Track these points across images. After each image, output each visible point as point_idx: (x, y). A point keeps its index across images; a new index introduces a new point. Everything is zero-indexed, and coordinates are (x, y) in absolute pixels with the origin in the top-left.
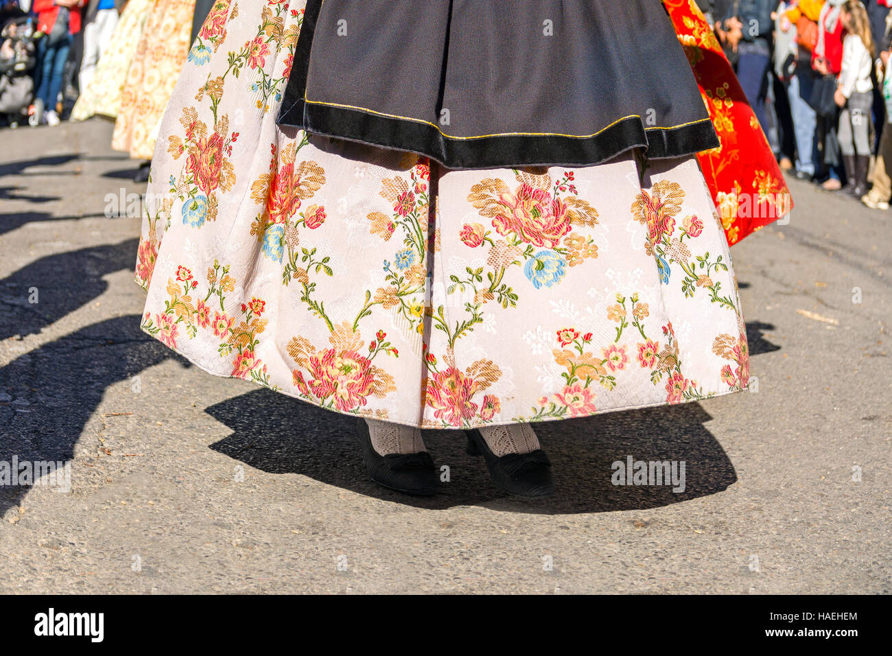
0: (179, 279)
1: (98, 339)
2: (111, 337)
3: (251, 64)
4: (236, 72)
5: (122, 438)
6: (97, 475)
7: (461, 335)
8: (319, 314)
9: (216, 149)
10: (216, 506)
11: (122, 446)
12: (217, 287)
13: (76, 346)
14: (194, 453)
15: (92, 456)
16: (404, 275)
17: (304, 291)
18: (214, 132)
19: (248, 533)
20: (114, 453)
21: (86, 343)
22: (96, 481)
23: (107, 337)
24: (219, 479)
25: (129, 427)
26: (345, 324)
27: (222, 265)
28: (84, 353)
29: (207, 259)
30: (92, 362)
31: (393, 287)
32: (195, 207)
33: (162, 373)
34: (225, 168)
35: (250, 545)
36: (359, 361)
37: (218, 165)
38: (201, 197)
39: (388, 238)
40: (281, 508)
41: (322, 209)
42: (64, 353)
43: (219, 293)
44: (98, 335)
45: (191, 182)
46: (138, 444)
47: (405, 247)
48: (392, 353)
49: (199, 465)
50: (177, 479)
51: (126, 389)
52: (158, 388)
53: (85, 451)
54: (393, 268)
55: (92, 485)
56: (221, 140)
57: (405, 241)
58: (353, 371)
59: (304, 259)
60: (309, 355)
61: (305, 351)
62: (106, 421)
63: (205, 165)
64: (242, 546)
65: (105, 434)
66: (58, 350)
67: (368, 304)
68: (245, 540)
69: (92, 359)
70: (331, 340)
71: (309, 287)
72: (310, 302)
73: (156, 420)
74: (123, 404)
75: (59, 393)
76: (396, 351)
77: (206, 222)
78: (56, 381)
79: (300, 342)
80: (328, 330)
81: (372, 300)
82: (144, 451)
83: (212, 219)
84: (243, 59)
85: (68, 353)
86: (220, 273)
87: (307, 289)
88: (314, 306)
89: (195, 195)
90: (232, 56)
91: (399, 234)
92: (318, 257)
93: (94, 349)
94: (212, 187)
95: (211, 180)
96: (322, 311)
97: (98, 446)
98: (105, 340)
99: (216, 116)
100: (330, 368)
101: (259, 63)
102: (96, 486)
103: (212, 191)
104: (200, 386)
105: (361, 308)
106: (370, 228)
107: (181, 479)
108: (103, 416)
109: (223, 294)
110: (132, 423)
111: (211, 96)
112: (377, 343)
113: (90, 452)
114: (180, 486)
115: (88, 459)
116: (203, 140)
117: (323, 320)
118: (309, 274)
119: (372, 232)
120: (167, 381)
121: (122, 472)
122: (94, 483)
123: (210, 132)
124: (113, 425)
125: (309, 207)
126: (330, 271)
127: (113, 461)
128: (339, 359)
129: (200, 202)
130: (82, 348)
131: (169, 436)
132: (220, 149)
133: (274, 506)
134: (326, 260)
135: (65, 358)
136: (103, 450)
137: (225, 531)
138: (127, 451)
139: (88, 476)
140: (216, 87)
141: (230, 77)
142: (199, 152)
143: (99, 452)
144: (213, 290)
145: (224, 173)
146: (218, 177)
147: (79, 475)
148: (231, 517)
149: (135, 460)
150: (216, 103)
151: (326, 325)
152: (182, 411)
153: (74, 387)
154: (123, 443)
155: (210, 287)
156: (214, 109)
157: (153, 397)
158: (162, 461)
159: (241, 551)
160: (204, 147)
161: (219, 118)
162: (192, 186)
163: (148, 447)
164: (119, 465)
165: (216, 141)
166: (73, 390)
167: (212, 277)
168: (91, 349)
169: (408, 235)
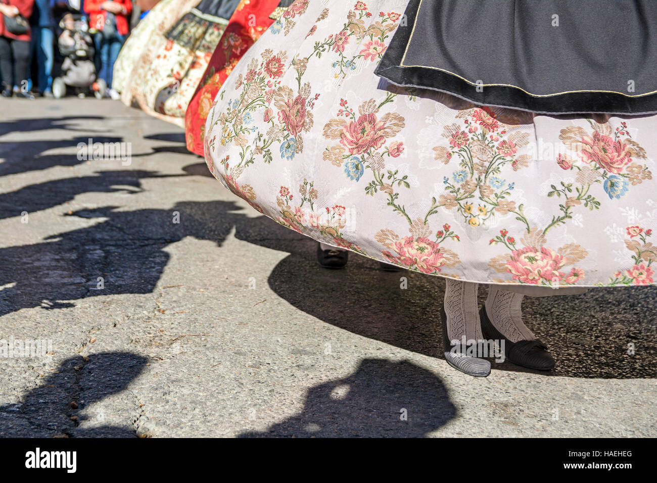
0: (282, 195)
1: (159, 239)
2: (170, 238)
3: (336, 49)
4: (319, 55)
5: (175, 301)
6: (153, 328)
7: (556, 225)
8: (402, 214)
9: (299, 106)
10: (237, 341)
11: (174, 307)
12: (307, 197)
13: (142, 244)
14: (225, 308)
15: (150, 315)
16: (461, 187)
17: (390, 199)
18: (298, 95)
19: (257, 357)
20: (167, 312)
21: (151, 242)
22: (151, 332)
23: (166, 238)
24: (241, 323)
25: (180, 294)
26: (419, 220)
27: (309, 182)
28: (148, 248)
29: (298, 179)
30: (155, 254)
31: (452, 194)
32: (289, 147)
33: (206, 259)
34: (308, 117)
35: (258, 365)
36: (429, 244)
37: (302, 116)
38: (292, 139)
39: (447, 162)
40: (279, 339)
41: (401, 144)
42: (132, 249)
43: (310, 200)
44: (159, 237)
45: (285, 130)
46: (186, 305)
47: (460, 168)
48: (455, 238)
49: (229, 315)
50: (212, 325)
51: (179, 270)
52: (202, 268)
53: (145, 312)
54: (451, 181)
55: (148, 335)
56: (304, 99)
57: (461, 164)
58: (426, 251)
59: (389, 178)
60: (394, 241)
61: (391, 238)
62: (163, 291)
63: (292, 117)
64: (252, 366)
65: (161, 300)
66: (127, 247)
67: (434, 206)
68: (254, 362)
69: (154, 252)
70: (411, 231)
71: (394, 196)
72: (394, 205)
73: (200, 289)
74: (176, 280)
75: (126, 275)
76: (457, 237)
77: (296, 155)
78: (125, 267)
79: (387, 233)
80: (408, 223)
81: (437, 204)
82: (189, 309)
83: (300, 152)
84: (326, 47)
85: (136, 248)
86: (308, 186)
87: (392, 197)
88: (398, 208)
89: (288, 139)
90: (317, 44)
91: (456, 160)
92: (399, 176)
93: (156, 246)
94: (297, 131)
95: (297, 126)
96: (404, 212)
97: (155, 308)
98: (165, 240)
99: (300, 84)
100: (410, 249)
101: (341, 49)
102: (151, 335)
103: (298, 134)
104: (232, 267)
105: (429, 209)
106: (434, 156)
107: (215, 325)
108: (161, 288)
109: (312, 200)
110: (182, 291)
111: (297, 70)
112: (444, 232)
113: (149, 312)
114: (213, 329)
115: (147, 318)
116: (290, 100)
117: (405, 217)
118: (393, 187)
119: (436, 159)
120: (209, 264)
121: (172, 324)
122: (149, 333)
123: (295, 95)
124: (168, 294)
125: (392, 143)
126: (408, 185)
127: (167, 317)
128: (416, 243)
129: (292, 143)
130: (147, 245)
131: (208, 298)
132: (303, 105)
133: (275, 338)
134: (405, 177)
135: (132, 252)
136: (159, 311)
137: (242, 357)
138: (177, 310)
139: (145, 329)
140: (302, 64)
141: (314, 58)
142: (288, 109)
143: (156, 312)
144: (305, 199)
145: (307, 120)
146: (303, 124)
147: (138, 329)
148: (246, 347)
149: (183, 315)
150: (301, 74)
151: (407, 221)
152: (218, 282)
153: (139, 270)
154: (174, 305)
155: (303, 197)
156: (299, 80)
157: (199, 274)
158: (202, 315)
159: (251, 370)
160: (291, 105)
161: (302, 85)
162: (286, 133)
163: (193, 306)
164: (170, 320)
165: (300, 101)
166: (138, 272)
167: (303, 190)
168: (154, 246)
169: (463, 161)
